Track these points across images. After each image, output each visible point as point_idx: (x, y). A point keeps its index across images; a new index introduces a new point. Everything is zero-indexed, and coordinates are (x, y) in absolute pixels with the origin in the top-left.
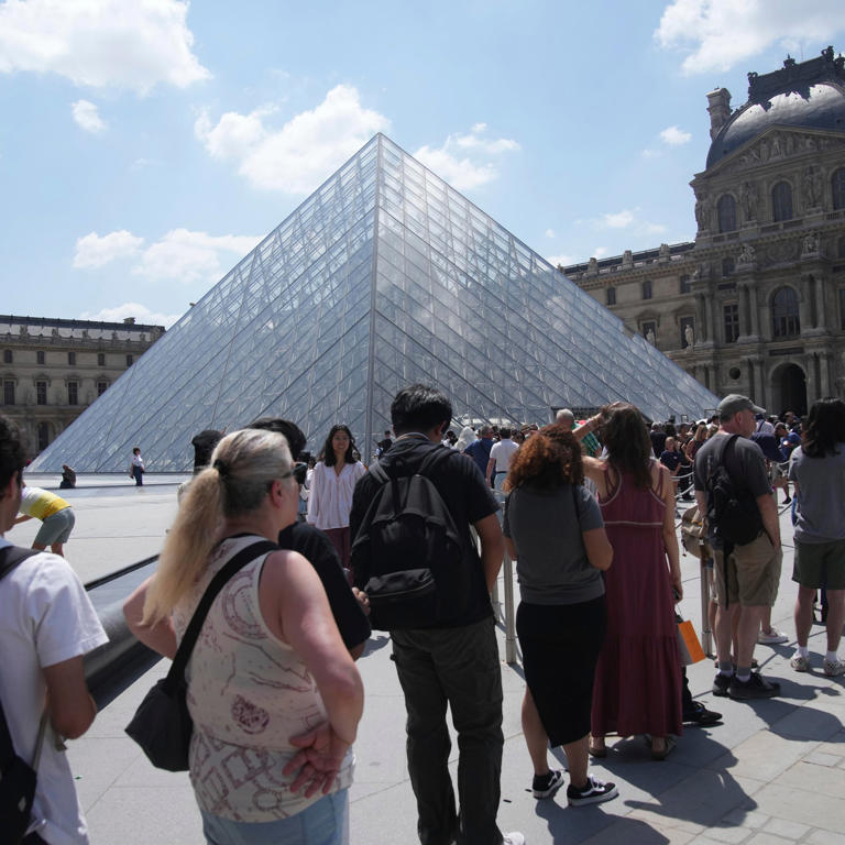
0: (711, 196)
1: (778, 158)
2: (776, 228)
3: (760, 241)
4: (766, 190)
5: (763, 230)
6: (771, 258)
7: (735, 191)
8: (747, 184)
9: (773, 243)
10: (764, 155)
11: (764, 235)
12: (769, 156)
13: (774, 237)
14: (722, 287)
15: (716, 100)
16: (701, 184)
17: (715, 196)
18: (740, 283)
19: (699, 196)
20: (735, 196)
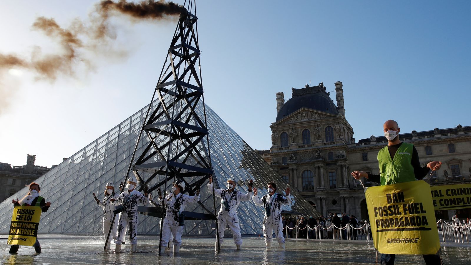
0: (278, 132)
1: (305, 120)
2: (304, 147)
3: (298, 152)
4: (300, 132)
5: (299, 147)
6: (302, 158)
7: (288, 131)
8: (293, 128)
9: (303, 152)
10: (300, 118)
11: (300, 149)
12: (302, 119)
13: (303, 150)
14: (282, 169)
15: (279, 96)
16: (274, 127)
17: (280, 132)
18: (290, 167)
19: (273, 132)
20: (287, 133)
